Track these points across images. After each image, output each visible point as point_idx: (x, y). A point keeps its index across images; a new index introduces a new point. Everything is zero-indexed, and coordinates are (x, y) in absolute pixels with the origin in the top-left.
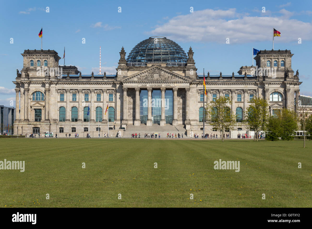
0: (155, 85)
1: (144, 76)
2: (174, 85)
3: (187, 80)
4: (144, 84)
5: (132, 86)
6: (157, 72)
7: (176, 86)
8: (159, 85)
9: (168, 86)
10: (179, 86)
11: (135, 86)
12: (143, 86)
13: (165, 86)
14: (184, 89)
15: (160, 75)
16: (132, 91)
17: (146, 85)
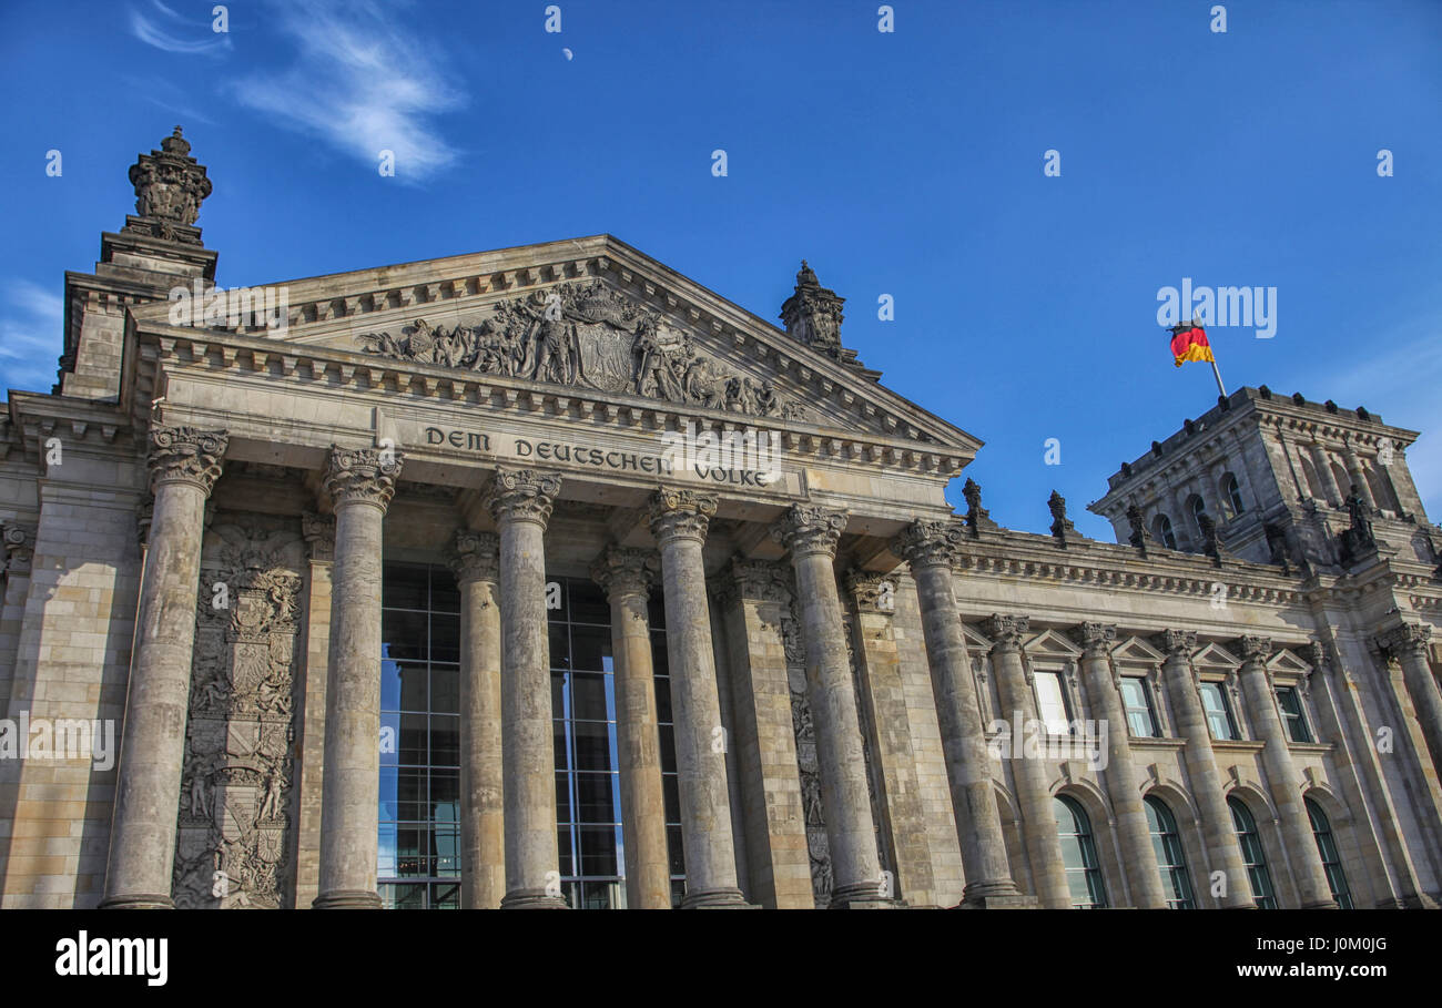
0: (596, 454)
1: (457, 334)
2: (803, 478)
3: (923, 437)
4: (453, 421)
5: (301, 424)
6: (616, 316)
7: (820, 494)
8: (641, 455)
9: (739, 487)
10: (853, 498)
11: (334, 428)
12: (447, 445)
13: (709, 480)
14: (910, 528)
15: (640, 354)
16: (255, 546)
17: (481, 441)
